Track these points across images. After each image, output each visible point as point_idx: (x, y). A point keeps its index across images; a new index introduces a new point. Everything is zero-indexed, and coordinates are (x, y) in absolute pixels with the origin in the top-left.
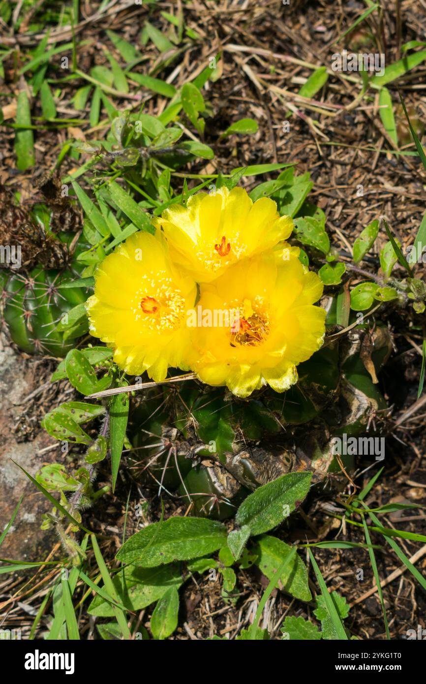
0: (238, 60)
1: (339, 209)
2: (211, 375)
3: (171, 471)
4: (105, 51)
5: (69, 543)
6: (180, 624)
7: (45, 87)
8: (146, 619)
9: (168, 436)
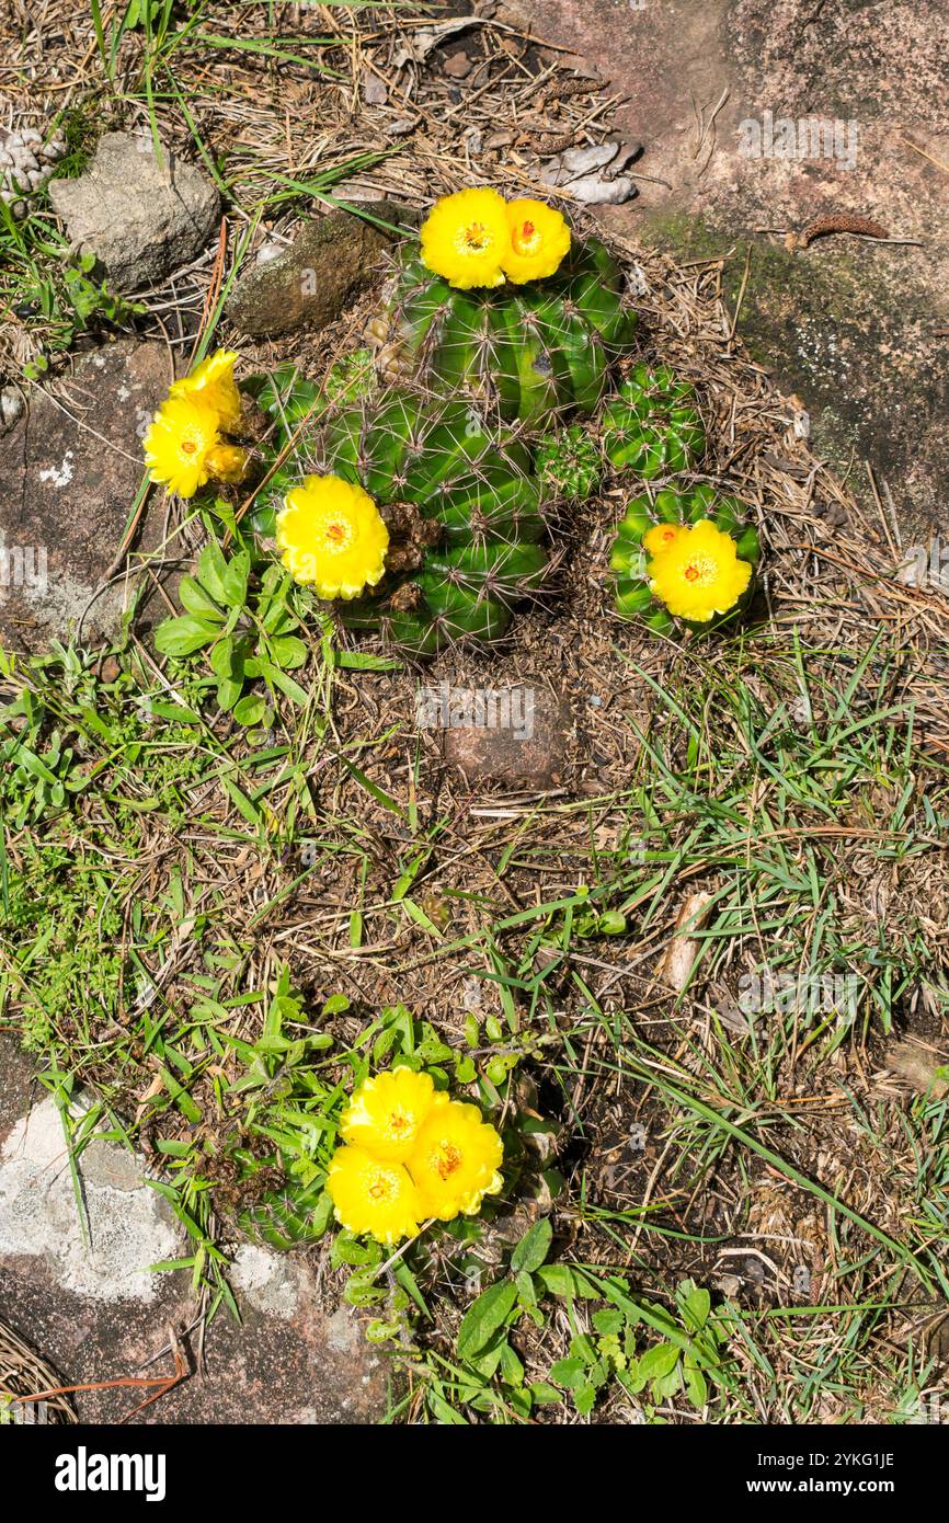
0: (290, 942)
1: (433, 1006)
2: (447, 1212)
3: (451, 1270)
4: (190, 992)
5: (420, 1369)
6: (525, 1366)
7: (168, 1050)
8: (499, 1378)
9: (434, 1251)
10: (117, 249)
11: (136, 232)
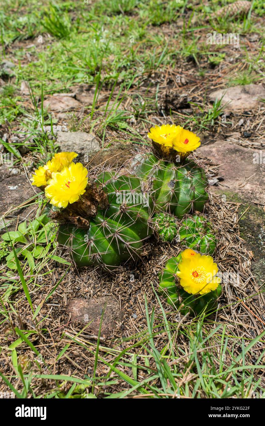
10: (66, 148)
11: (74, 146)
